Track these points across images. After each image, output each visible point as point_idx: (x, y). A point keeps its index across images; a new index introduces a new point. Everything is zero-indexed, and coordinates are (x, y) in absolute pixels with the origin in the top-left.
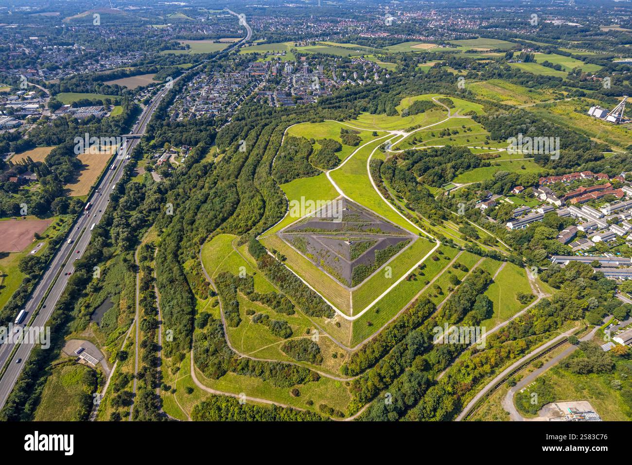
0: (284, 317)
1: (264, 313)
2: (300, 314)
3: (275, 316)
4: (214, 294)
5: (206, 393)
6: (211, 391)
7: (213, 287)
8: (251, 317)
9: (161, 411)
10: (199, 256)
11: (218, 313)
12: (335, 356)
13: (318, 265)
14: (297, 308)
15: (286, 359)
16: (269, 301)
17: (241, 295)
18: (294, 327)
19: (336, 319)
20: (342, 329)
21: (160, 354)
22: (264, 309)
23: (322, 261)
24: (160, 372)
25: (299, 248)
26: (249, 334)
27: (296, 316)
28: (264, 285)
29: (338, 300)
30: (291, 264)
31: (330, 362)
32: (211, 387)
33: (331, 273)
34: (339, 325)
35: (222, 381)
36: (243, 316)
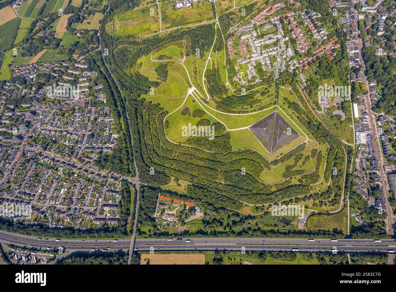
0: (304, 157)
1: (302, 162)
2: (303, 152)
3: (303, 160)
4: (291, 178)
5: (323, 180)
6: (322, 178)
7: (287, 179)
8: (302, 167)
9: (325, 192)
10: (271, 185)
11: (299, 177)
12: (316, 146)
13: (289, 143)
14: (301, 153)
15: (316, 158)
16: (298, 161)
17: (294, 169)
18: (307, 155)
19: (307, 143)
20: (310, 142)
21: (308, 195)
22: (300, 163)
23: (288, 142)
24: (314, 194)
25: (280, 148)
26: (308, 168)
27: (304, 153)
28: (291, 162)
29: (302, 140)
30: (285, 152)
31: (317, 147)
32: (321, 178)
33: (293, 140)
34: (309, 142)
35: (320, 176)
36: (301, 169)
